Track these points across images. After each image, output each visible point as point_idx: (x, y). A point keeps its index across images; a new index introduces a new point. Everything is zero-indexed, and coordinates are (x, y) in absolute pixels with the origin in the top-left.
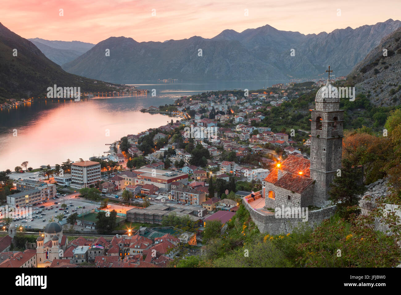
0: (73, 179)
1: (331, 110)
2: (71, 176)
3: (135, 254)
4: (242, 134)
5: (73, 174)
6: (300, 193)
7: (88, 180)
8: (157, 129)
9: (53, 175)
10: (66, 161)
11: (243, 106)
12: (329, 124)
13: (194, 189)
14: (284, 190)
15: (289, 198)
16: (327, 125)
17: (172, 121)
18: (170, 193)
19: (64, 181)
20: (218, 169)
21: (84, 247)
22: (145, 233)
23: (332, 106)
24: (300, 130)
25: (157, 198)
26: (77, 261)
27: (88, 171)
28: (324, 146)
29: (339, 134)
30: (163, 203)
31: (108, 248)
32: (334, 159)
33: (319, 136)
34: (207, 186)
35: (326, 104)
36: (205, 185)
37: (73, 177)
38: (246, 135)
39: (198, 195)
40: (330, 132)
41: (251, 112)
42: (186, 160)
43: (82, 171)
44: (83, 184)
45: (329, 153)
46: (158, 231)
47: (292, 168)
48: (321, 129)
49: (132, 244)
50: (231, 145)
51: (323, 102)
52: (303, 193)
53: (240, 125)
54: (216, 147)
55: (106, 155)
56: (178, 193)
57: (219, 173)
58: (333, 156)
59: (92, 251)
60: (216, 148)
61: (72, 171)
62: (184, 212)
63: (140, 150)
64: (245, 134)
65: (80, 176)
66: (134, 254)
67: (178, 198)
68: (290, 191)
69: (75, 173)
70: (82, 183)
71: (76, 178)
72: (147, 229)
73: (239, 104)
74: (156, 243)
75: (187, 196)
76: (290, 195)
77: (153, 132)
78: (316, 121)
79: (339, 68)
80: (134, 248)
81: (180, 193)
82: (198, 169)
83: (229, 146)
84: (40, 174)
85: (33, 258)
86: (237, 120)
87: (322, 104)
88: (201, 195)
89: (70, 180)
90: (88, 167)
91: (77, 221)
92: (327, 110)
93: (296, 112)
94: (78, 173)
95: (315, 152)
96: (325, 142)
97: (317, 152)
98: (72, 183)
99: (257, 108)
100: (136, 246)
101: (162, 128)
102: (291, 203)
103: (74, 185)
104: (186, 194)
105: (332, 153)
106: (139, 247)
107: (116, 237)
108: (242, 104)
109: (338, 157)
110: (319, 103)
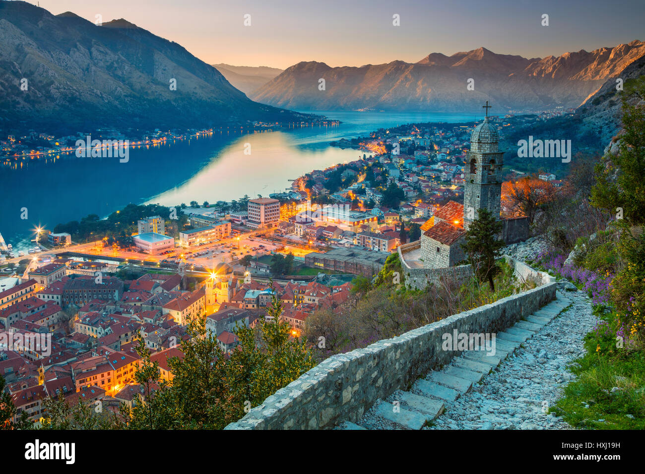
0: (250, 217)
1: (488, 152)
2: (248, 213)
3: (311, 302)
4: (444, 174)
5: (249, 212)
6: (450, 245)
7: (266, 219)
8: (346, 165)
9: (229, 212)
10: (243, 197)
11: (448, 141)
12: (484, 168)
13: (383, 233)
14: (434, 240)
15: (438, 250)
16: (481, 169)
17: (365, 155)
18: (356, 238)
19: (240, 219)
20: (413, 212)
21: (256, 291)
22: (323, 280)
23: (489, 147)
24: (513, 170)
25: (340, 242)
26: (247, 306)
27: (266, 209)
28: (478, 192)
29: (497, 179)
30: (346, 247)
31: (282, 294)
32: (490, 208)
33: (473, 181)
34: (399, 231)
35: (481, 144)
36: (396, 230)
37: (250, 215)
38: (448, 174)
39: (387, 241)
40: (486, 177)
41: (457, 148)
42: (376, 200)
43: (259, 209)
44: (260, 223)
45: (483, 201)
46: (338, 279)
47: (449, 216)
48: (476, 173)
49: (307, 291)
50: (430, 185)
51: (478, 143)
52: (453, 246)
53: (442, 163)
54: (412, 187)
55: (288, 192)
56: (364, 237)
57: (414, 217)
58: (489, 204)
59: (264, 296)
60: (412, 189)
61: (249, 208)
62: (370, 259)
63: (325, 187)
64: (446, 173)
65: (257, 214)
66: (308, 302)
67: (364, 243)
68: (439, 242)
69: (252, 210)
70: (259, 221)
71: (253, 216)
72: (325, 276)
73: (444, 138)
74: (334, 291)
75: (375, 241)
76: (439, 247)
77: (342, 168)
78: (471, 164)
79: (569, 99)
80: (310, 295)
81: (366, 237)
82: (390, 211)
83: (427, 186)
84: (216, 211)
85: (201, 299)
86: (439, 157)
87: (477, 144)
88: (390, 241)
89: (247, 218)
90: (266, 205)
91: (251, 262)
92: (482, 151)
93: (510, 149)
94: (255, 211)
95: (469, 199)
96: (480, 188)
97: (471, 199)
98: (249, 221)
99: (465, 144)
100: (311, 294)
101: (352, 163)
102: (440, 256)
103: (251, 223)
104: (374, 239)
105: (487, 201)
106: (315, 295)
107: (290, 283)
108: (447, 139)
109: (495, 206)
110: (474, 143)
